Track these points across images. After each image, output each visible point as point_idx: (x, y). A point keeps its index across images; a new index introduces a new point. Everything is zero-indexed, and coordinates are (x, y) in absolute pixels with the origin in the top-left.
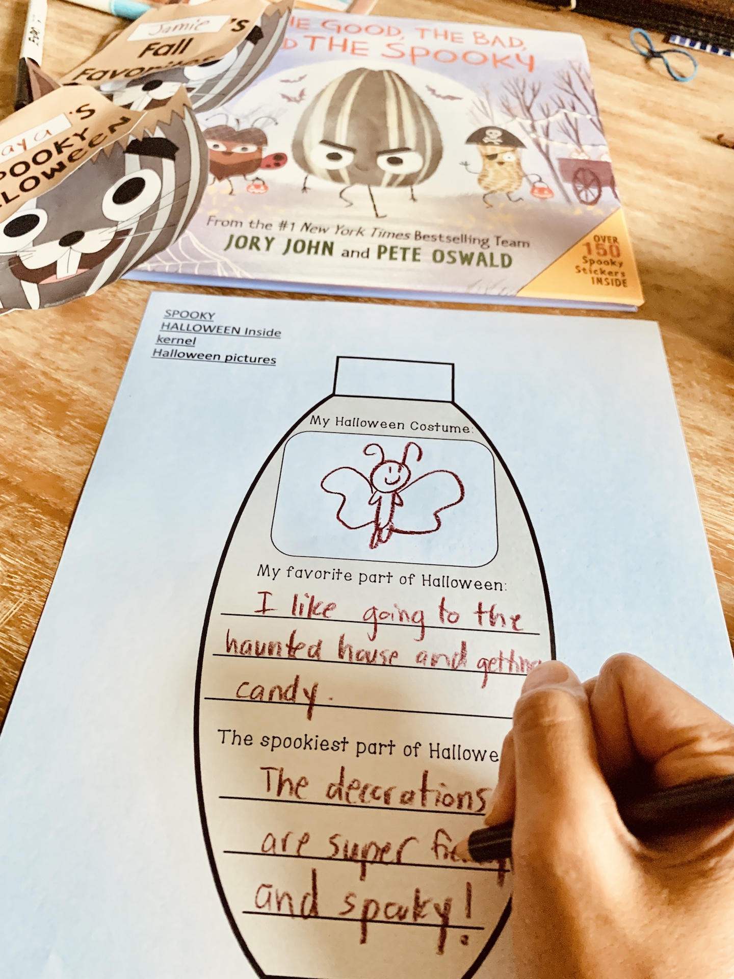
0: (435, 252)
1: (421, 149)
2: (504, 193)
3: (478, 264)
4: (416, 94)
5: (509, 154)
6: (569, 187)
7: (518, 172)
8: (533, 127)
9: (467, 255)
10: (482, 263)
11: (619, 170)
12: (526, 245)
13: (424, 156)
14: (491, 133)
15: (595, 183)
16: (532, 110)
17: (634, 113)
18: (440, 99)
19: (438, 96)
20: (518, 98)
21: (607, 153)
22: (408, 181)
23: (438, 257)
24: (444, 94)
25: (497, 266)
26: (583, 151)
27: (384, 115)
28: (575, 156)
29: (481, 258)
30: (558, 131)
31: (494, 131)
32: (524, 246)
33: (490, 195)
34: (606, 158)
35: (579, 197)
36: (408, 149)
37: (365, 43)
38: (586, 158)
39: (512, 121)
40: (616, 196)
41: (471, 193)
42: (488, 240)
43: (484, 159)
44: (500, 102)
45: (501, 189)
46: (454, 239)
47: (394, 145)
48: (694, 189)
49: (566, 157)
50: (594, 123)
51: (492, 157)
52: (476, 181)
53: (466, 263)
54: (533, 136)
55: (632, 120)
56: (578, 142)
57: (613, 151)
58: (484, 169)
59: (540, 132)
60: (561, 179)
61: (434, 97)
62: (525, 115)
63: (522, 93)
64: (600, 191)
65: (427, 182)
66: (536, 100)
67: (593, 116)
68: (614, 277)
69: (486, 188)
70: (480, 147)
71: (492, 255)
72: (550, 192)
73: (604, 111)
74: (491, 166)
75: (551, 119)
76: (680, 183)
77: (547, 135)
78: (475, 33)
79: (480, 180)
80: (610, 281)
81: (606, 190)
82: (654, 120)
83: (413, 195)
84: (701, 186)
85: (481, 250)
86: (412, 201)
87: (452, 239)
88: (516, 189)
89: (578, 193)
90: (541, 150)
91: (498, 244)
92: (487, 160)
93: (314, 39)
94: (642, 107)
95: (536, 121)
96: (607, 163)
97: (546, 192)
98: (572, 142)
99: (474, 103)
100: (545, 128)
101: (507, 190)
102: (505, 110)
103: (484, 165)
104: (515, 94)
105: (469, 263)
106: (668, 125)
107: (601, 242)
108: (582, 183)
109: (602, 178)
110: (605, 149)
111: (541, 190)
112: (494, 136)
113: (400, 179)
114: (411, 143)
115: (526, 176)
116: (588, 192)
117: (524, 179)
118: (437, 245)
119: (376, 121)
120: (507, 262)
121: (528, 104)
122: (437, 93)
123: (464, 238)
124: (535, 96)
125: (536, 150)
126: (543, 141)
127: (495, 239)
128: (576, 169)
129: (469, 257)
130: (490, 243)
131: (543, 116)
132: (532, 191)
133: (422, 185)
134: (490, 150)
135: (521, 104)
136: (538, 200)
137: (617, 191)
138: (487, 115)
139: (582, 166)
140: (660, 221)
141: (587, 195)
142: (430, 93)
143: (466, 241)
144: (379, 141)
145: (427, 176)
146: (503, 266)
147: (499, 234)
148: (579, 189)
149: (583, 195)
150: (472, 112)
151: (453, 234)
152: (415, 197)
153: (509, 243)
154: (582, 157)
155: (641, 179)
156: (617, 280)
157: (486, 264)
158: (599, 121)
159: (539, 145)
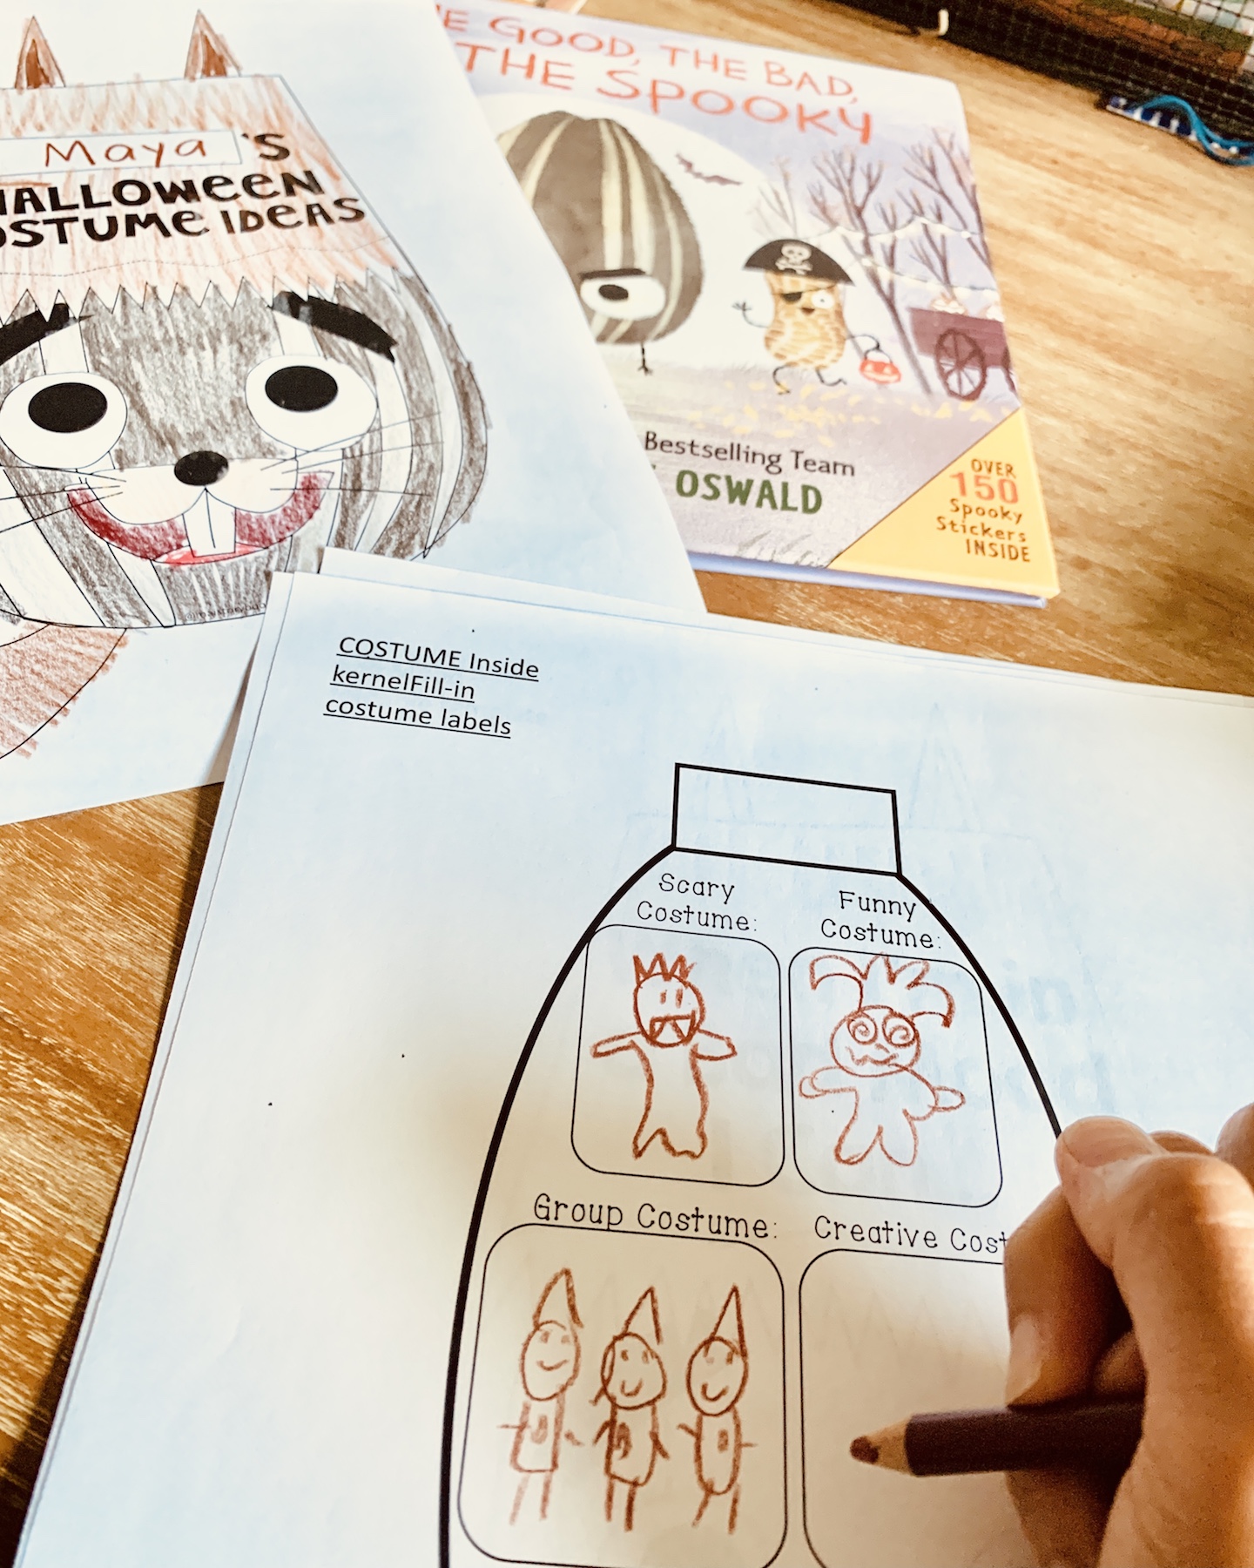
0: (682, 474)
1: (662, 272)
2: (811, 368)
3: (759, 504)
4: (656, 167)
5: (823, 294)
6: (928, 363)
7: (837, 330)
8: (866, 244)
9: (739, 484)
10: (766, 502)
11: (1015, 335)
12: (848, 470)
13: (667, 288)
14: (791, 252)
15: (975, 359)
16: (866, 215)
17: (1043, 232)
18: (700, 181)
19: (698, 175)
20: (841, 189)
21: (996, 304)
22: (635, 334)
23: (687, 487)
24: (709, 172)
25: (795, 509)
26: (954, 298)
27: (597, 203)
28: (941, 306)
29: (766, 492)
30: (911, 256)
31: (797, 249)
32: (844, 472)
33: (786, 370)
34: (995, 314)
35: (946, 384)
36: (637, 272)
37: (568, 65)
38: (961, 311)
39: (830, 231)
40: (1012, 387)
41: (749, 366)
42: (778, 457)
43: (777, 303)
44: (809, 195)
45: (806, 361)
46: (717, 452)
47: (613, 261)
48: (1147, 381)
49: (924, 305)
50: (974, 247)
51: (793, 297)
52: (762, 342)
53: (737, 500)
54: (867, 262)
55: (1043, 247)
56: (947, 280)
57: (1008, 300)
58: (777, 321)
59: (879, 257)
60: (915, 349)
61: (690, 176)
62: (853, 223)
63: (850, 181)
64: (984, 375)
65: (670, 338)
66: (873, 197)
67: (973, 233)
68: (1006, 542)
69: (779, 356)
70: (771, 276)
71: (785, 486)
72: (895, 371)
73: (992, 226)
74: (788, 315)
75: (899, 234)
76: (1122, 368)
77: (891, 262)
78: (767, 64)
79: (768, 341)
80: (998, 549)
81: (996, 374)
82: (1080, 248)
83: (644, 361)
84: (1157, 376)
85: (767, 476)
86: (643, 371)
87: (713, 451)
88: (834, 361)
89: (944, 376)
90: (880, 290)
91: (797, 466)
92: (782, 303)
93: (475, 49)
94: (1059, 223)
95: (872, 235)
96: (996, 325)
97: (887, 370)
98: (937, 281)
99: (762, 193)
100: (888, 250)
101: (818, 363)
102: (816, 209)
103: (777, 313)
104: (836, 183)
105: (743, 502)
106: (1102, 258)
107: (984, 472)
108: (950, 356)
109: (987, 350)
110: (993, 296)
111: (879, 367)
112: (796, 257)
113: (623, 328)
114: (644, 260)
115: (852, 337)
116: (963, 375)
117: (849, 343)
118: (687, 462)
119: (581, 214)
120: (812, 503)
121: (859, 202)
122: (696, 168)
123: (735, 452)
124: (871, 188)
125: (873, 290)
126: (884, 274)
127: (793, 455)
128: (942, 331)
129: (744, 487)
130: (781, 464)
131: (885, 228)
132: (863, 367)
133: (662, 342)
134: (788, 284)
135: (846, 202)
136: (873, 385)
137: (1014, 378)
138: (784, 216)
139: (950, 324)
140: (1087, 437)
141: (960, 382)
142: (683, 168)
143: (738, 458)
144: (586, 252)
145: (674, 324)
146: (806, 510)
147: (799, 449)
148: (947, 368)
149: (953, 380)
150: (758, 210)
151: (717, 442)
152: (648, 365)
153: (818, 465)
154: (952, 308)
155: (1057, 355)
156: (1010, 547)
157: (774, 506)
158: (984, 244)
159: (876, 281)
